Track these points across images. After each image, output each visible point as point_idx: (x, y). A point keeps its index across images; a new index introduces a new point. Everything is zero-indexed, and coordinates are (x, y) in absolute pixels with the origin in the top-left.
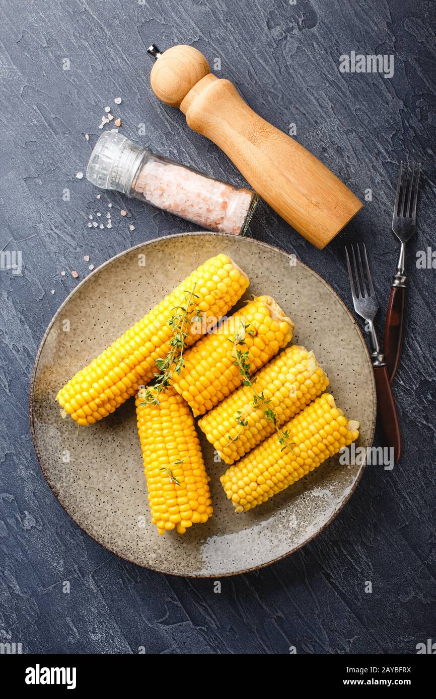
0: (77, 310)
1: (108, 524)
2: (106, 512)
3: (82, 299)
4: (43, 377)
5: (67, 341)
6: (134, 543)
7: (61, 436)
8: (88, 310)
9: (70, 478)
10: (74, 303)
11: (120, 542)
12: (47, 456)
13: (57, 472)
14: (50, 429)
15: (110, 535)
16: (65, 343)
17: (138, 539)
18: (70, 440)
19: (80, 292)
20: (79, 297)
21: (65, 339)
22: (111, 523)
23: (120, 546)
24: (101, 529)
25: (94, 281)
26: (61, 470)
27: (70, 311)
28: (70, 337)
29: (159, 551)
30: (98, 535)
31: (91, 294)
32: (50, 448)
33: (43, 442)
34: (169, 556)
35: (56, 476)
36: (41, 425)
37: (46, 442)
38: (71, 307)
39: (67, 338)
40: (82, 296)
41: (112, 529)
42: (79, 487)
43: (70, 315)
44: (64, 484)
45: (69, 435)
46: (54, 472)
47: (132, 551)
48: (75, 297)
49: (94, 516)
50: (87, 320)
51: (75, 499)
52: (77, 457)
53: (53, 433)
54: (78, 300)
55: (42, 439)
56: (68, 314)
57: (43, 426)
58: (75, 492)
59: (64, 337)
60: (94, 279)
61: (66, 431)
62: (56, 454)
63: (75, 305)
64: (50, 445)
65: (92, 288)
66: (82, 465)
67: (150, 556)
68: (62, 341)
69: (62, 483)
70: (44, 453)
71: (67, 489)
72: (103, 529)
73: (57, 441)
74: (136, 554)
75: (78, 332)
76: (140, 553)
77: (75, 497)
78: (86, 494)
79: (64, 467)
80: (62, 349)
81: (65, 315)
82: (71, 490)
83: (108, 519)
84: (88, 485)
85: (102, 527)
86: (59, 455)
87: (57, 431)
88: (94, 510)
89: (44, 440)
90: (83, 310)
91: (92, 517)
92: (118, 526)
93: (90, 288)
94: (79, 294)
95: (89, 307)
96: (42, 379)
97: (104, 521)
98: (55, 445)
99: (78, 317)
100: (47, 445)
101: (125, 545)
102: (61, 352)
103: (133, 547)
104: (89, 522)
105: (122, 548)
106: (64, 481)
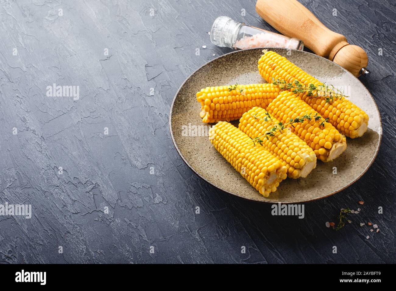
0: (322, 67)
1: (202, 81)
2: (208, 82)
3: (329, 68)
4: (283, 54)
5: (304, 64)
6: (191, 91)
7: (250, 64)
8: (323, 72)
9: (228, 67)
10: (326, 63)
11: (192, 84)
12: (240, 55)
13: (231, 60)
14: (254, 58)
15: (196, 80)
16: (303, 63)
17: (193, 94)
18: (248, 69)
19: (333, 65)
20: (330, 66)
21: (305, 63)
22: (202, 83)
23: (190, 84)
24: (199, 77)
25: (340, 71)
26: (232, 62)
27: (321, 62)
28: (306, 66)
29: (185, 102)
30: (196, 74)
31: (332, 72)
32: (244, 57)
33: (247, 54)
34: (182, 106)
35: (229, 59)
36: (257, 53)
37: (247, 55)
38: (324, 63)
39: (306, 64)
40: (331, 67)
41: (199, 83)
42: (222, 70)
43: (319, 63)
44: (224, 63)
45: (251, 68)
46: (231, 58)
47: (186, 89)
48: (329, 63)
49: (207, 75)
50: (317, 73)
51: (216, 67)
52: (239, 71)
53: (252, 60)
54: (328, 65)
55: (249, 53)
56: (319, 62)
57: (256, 54)
58: (220, 68)
59: (306, 63)
60: (341, 70)
61: (253, 67)
62: (240, 61)
63: (325, 65)
64: (246, 58)
65: (336, 71)
66: (235, 74)
67: (183, 96)
68: (304, 61)
69: (225, 62)
70: (241, 54)
71: (222, 64)
72: (199, 78)
73: (248, 61)
74: (184, 90)
75: (310, 69)
76: (185, 93)
77: (217, 67)
78: (219, 74)
79: (234, 64)
80: (299, 62)
81: (319, 60)
82: (221, 66)
83: (204, 82)
84: (223, 75)
85: (200, 78)
86: (240, 62)
87: (253, 62)
88: (210, 76)
89: (248, 54)
90: (323, 69)
91: (206, 74)
92: (201, 86)
93: (336, 70)
94: (332, 65)
95: (325, 73)
96: (282, 53)
97: (204, 80)
98: (245, 60)
99: (318, 68)
100: (246, 56)
101: (190, 86)
102: (298, 62)
103: (189, 90)
104: (204, 71)
105: (188, 84)
106: (226, 63)
